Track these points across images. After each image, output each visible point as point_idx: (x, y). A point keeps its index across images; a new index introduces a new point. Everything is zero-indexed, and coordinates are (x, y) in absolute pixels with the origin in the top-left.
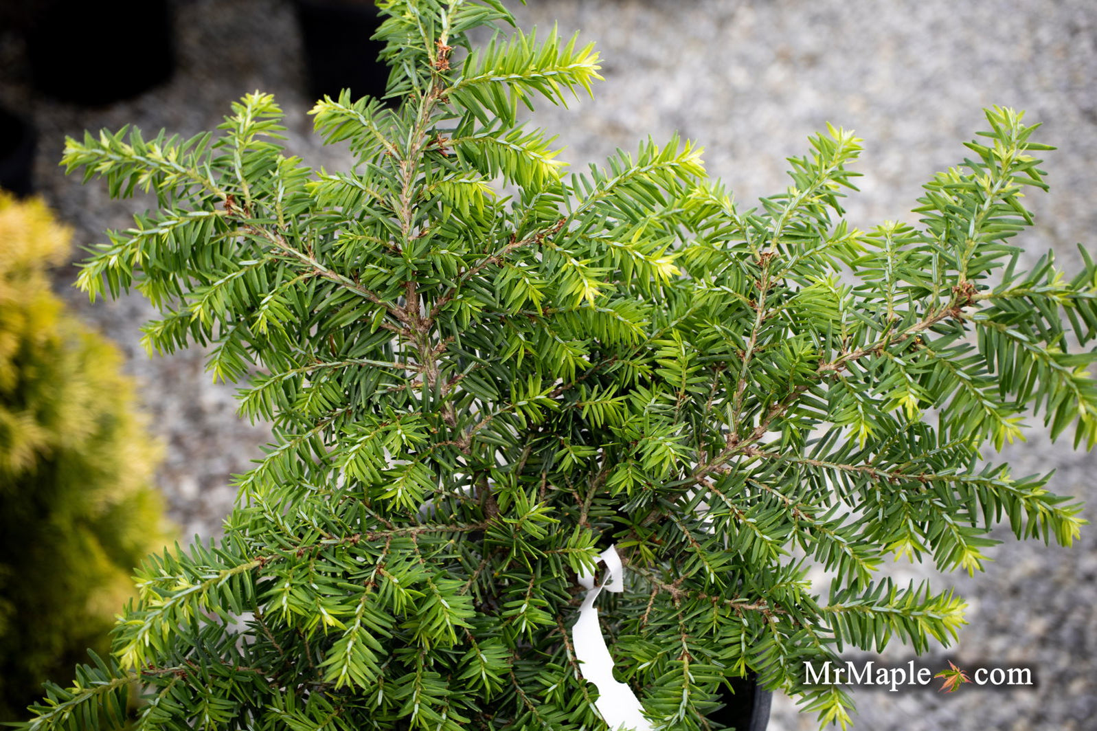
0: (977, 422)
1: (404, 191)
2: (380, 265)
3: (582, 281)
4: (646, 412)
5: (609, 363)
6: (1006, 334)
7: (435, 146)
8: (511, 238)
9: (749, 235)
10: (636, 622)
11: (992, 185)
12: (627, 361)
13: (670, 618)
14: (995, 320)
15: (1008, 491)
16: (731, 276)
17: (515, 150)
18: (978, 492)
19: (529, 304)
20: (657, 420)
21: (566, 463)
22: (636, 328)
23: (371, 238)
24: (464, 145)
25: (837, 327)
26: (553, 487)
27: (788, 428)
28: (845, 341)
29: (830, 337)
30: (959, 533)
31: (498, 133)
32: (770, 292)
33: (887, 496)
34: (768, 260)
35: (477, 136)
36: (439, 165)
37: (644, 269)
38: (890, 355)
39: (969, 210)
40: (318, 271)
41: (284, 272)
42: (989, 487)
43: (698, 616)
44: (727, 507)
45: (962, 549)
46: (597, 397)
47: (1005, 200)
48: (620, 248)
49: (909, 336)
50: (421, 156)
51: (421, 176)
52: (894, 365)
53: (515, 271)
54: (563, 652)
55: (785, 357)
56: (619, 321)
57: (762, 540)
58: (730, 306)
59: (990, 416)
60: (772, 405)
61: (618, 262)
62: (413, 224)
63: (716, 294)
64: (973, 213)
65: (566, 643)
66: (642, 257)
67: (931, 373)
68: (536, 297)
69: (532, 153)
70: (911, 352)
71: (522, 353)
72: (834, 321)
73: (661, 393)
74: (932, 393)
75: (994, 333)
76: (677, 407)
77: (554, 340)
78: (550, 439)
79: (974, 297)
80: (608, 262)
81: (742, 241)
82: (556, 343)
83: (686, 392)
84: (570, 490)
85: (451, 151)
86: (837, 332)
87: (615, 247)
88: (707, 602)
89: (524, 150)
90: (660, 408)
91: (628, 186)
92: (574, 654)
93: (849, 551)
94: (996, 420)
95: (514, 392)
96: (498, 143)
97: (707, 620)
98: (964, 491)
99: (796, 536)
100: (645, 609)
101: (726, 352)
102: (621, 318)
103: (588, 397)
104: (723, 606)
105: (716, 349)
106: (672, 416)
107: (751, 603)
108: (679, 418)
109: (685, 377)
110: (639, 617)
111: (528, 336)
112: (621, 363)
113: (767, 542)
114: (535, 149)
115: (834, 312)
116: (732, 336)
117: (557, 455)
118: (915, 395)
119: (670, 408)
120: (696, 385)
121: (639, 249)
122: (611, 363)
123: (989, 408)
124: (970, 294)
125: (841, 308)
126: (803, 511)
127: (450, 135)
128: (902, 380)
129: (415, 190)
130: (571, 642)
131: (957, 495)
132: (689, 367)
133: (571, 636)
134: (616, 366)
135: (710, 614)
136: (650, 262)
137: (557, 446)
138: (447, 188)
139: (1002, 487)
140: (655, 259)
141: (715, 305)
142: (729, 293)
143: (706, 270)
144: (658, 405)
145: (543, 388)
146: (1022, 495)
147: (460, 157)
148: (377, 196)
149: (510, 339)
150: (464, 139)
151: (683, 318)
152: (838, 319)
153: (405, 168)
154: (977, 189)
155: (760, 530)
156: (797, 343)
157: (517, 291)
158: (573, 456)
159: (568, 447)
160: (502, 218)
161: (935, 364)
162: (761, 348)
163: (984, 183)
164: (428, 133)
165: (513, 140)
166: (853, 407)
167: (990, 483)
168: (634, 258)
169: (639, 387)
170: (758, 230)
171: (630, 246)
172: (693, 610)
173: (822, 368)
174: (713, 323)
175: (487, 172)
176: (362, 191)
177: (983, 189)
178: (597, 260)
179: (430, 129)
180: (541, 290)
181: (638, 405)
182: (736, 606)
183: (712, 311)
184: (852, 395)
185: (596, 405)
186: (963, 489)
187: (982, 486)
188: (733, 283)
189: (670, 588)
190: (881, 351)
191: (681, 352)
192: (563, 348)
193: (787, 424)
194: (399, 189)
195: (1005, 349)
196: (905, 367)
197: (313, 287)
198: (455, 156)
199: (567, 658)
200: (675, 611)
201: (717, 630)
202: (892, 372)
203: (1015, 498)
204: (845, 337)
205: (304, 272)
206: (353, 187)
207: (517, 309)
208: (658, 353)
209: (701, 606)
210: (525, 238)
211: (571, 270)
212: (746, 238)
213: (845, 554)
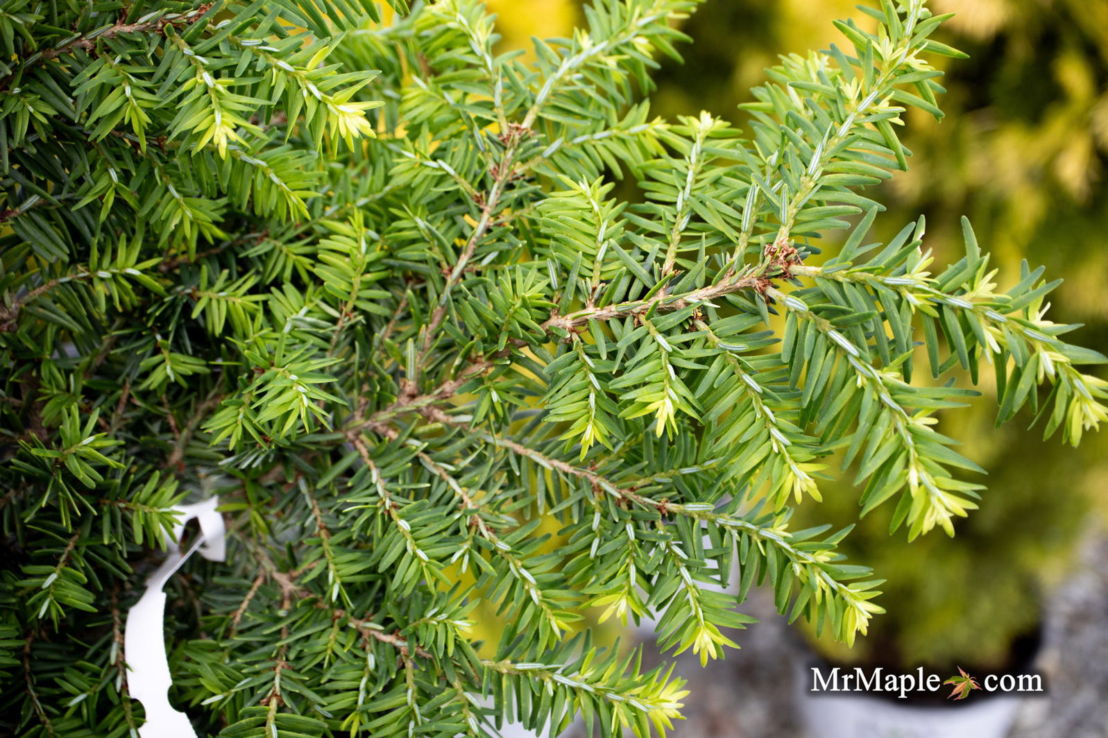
0: (755, 460)
3: (212, 112)
4: (287, 328)
5: (256, 239)
6: (827, 337)
9: (499, 88)
10: (223, 620)
11: (860, 97)
12: (279, 244)
13: (267, 632)
14: (817, 312)
15: (779, 550)
16: (459, 147)
18: (738, 543)
19: (126, 128)
20: (303, 342)
21: (155, 379)
22: (295, 198)
25: (588, 264)
26: (138, 402)
27: (487, 397)
28: (594, 289)
29: (574, 277)
30: (699, 601)
32: (510, 187)
33: (608, 523)
34: (517, 137)
37: (317, 112)
38: (653, 329)
39: (818, 128)
42: (755, 538)
43: (308, 637)
44: (376, 494)
45: (698, 624)
46: (222, 290)
47: (875, 124)
48: (286, 72)
49: (687, 304)
52: (654, 346)
53: (113, 71)
54: (108, 644)
55: (503, 294)
56: (272, 182)
57: (415, 556)
58: (447, 193)
59: (777, 455)
60: (473, 355)
61: (278, 95)
63: (427, 172)
64: (823, 135)
65: (117, 632)
66: (318, 95)
67: (706, 371)
68: (141, 120)
70: (685, 331)
71: (110, 199)
72: (585, 254)
73: (318, 301)
74: (700, 400)
75: (810, 332)
76: (337, 328)
77: (167, 190)
78: (140, 337)
79: (795, 269)
80: (263, 90)
81: (486, 97)
82: (167, 196)
83: (355, 309)
84: (164, 410)
86: (586, 272)
87: (279, 69)
88: (326, 617)
90: (314, 325)
92: (122, 650)
93: (535, 595)
94: (784, 461)
95: (95, 254)
97: (318, 648)
98: (718, 538)
99: (467, 558)
100: (241, 602)
101: (425, 261)
102: (275, 179)
103: (211, 284)
104: (344, 628)
105: (412, 253)
106: (327, 339)
107: (385, 633)
108: (337, 345)
109: (357, 286)
110: (228, 613)
111: (126, 177)
112: (273, 243)
113: (420, 560)
115: (589, 241)
116: (438, 239)
117: (145, 364)
118: (673, 402)
119: (329, 328)
120: (372, 301)
121: (317, 81)
122: (260, 240)
123: (777, 441)
124: (789, 263)
125: (600, 238)
126: (485, 521)
128: (661, 374)
130: (123, 632)
131: (707, 542)
132: (367, 271)
133: (124, 621)
134: (262, 248)
135: (323, 639)
136: (329, 106)
137: (150, 348)
139: (772, 541)
140: (338, 103)
141: (423, 187)
142: (448, 174)
143: (425, 130)
144: (309, 319)
145: (139, 261)
146: (799, 558)
149: (95, 174)
151: (378, 196)
152: (592, 252)
154: (836, 100)
155: (416, 540)
156: (525, 275)
157: (109, 104)
158: (169, 371)
159: (166, 354)
161: (715, 357)
162: (478, 267)
163: (850, 91)
166: (583, 394)
167: (757, 533)
169: (289, 287)
170: (512, 87)
171: (303, 73)
172: (300, 628)
173: (554, 321)
174: (415, 214)
177: (845, 100)
178: (248, 82)
180: (149, 111)
181: (277, 311)
182: (365, 632)
183: (418, 194)
184: (586, 376)
185: (218, 301)
186: (717, 534)
187: (745, 535)
188: (458, 159)
189: (282, 578)
190: (642, 318)
191: (358, 249)
192: (178, 205)
193: (488, 390)
195: (821, 360)
196: (670, 355)
199: (108, 658)
200: (279, 619)
201: (330, 664)
202: (647, 359)
203: (787, 560)
204: (595, 282)
207: (105, 131)
208: (324, 243)
209: (316, 623)
211: (199, 90)
212: (494, 96)
213: (529, 599)
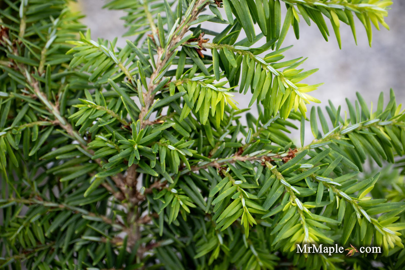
1: (153, 76)
2: (110, 138)
7: (194, 44)
8: (239, 150)
17: (271, 73)
23: (109, 111)
24: (222, 52)
31: (259, 51)
35: (238, 47)
36: (193, 63)
40: (56, 121)
41: (27, 113)
50: (180, 48)
51: (173, 67)
62: (152, 108)
69: (287, 81)
85: (208, 53)
89: (281, 76)
91: (364, 136)
96: (255, 60)
114: (291, 77)
127: (212, 38)
129: (164, 79)
138: (192, 89)
147: (215, 61)
148: (126, 73)
150: (224, 47)
153: (161, 55)
160: (236, 128)
164: (192, 29)
165: (272, 63)
168: (359, 216)
175: (236, 84)
176: (114, 64)
179: (196, 26)
194: (150, 73)
197: (46, 136)
198: (210, 58)
205: (44, 119)
206: (107, 58)
210: (252, 155)
